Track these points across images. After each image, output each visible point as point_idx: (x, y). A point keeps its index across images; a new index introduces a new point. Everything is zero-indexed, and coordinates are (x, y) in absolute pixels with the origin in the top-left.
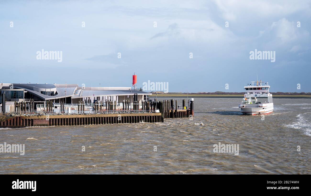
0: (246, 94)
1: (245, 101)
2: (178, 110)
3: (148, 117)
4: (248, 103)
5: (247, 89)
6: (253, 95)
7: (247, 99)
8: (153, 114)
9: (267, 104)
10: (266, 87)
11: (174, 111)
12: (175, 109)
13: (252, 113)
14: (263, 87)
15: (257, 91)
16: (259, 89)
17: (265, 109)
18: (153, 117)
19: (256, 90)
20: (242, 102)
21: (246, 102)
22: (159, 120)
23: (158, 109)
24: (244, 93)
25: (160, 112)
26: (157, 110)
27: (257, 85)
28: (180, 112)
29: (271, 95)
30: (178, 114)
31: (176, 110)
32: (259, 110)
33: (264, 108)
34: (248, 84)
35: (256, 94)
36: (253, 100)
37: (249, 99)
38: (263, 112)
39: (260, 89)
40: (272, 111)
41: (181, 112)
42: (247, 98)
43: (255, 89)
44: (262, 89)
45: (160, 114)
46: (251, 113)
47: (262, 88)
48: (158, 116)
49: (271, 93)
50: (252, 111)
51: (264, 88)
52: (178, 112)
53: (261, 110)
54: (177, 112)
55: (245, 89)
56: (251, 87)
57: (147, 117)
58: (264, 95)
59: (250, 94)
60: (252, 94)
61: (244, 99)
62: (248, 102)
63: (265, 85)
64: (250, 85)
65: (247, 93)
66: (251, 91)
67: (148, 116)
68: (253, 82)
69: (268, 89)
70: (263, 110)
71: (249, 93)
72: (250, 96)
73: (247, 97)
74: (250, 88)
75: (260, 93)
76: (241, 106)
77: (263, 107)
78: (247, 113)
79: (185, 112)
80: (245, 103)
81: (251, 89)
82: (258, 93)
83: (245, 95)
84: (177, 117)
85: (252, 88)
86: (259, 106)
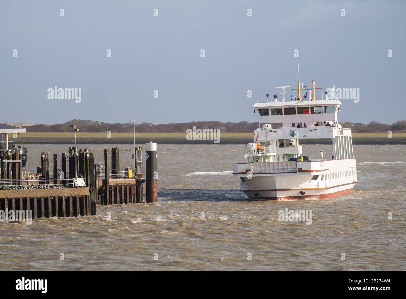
0: (259, 129)
1: (256, 151)
2: (112, 182)
3: (53, 201)
4: (267, 161)
5: (264, 112)
6: (282, 134)
7: (264, 148)
8: (66, 192)
9: (330, 164)
10: (328, 106)
11: (101, 184)
12: (104, 178)
13: (277, 191)
14: (316, 106)
15: (297, 118)
16: (303, 110)
17: (320, 178)
18: (68, 199)
19: (295, 114)
20: (246, 156)
21: (260, 155)
22: (85, 209)
23: (80, 177)
24: (254, 127)
25: (87, 186)
26: (78, 179)
27: (298, 99)
28: (116, 186)
29: (348, 133)
30: (110, 192)
31: (105, 182)
32: (300, 183)
33: (316, 177)
34: (268, 95)
35: (295, 128)
36: (287, 150)
37: (269, 148)
38: (312, 189)
39: (308, 112)
40: (351, 186)
41: (120, 187)
42: (263, 143)
43: (290, 111)
44: (313, 112)
45: (86, 192)
46: (272, 194)
47: (312, 108)
48: (81, 199)
49: (345, 125)
50: (278, 188)
51: (320, 106)
52: (110, 187)
53: (307, 184)
54: (108, 189)
55: (257, 111)
56: (276, 104)
57: (49, 199)
58: (322, 133)
59: (273, 130)
60: (279, 131)
61: (254, 146)
62: (268, 157)
63: (325, 99)
64: (275, 97)
65: (264, 127)
66: (277, 119)
67: (54, 198)
68: (284, 87)
69: (333, 112)
70: (313, 184)
71: (270, 126)
72: (273, 134)
73: (262, 139)
74: (275, 109)
75: (305, 126)
76: (242, 168)
77: (314, 174)
78: (259, 193)
79: (130, 187)
80: (257, 159)
81: (278, 111)
82: (299, 125)
83: (255, 132)
84: (108, 202)
85: (281, 109)
86: (300, 170)
